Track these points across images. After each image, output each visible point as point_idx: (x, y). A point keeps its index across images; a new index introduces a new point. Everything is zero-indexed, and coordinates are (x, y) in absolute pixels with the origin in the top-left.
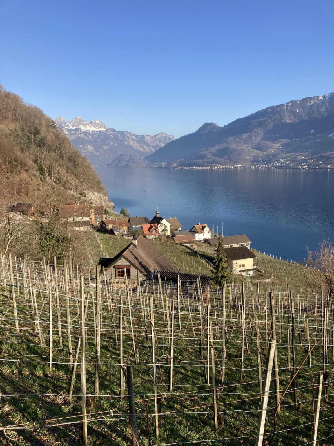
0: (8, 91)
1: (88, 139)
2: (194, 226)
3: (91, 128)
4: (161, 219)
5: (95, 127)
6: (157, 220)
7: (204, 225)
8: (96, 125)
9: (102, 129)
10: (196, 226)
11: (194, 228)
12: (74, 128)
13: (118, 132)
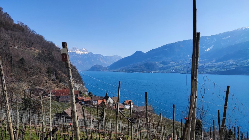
0: (38, 34)
1: (79, 57)
2: (125, 101)
3: (80, 52)
4: (108, 97)
5: (82, 51)
6: (107, 98)
7: (130, 100)
8: (83, 51)
9: (86, 53)
10: (126, 101)
11: (125, 102)
12: (72, 52)
13: (94, 54)
